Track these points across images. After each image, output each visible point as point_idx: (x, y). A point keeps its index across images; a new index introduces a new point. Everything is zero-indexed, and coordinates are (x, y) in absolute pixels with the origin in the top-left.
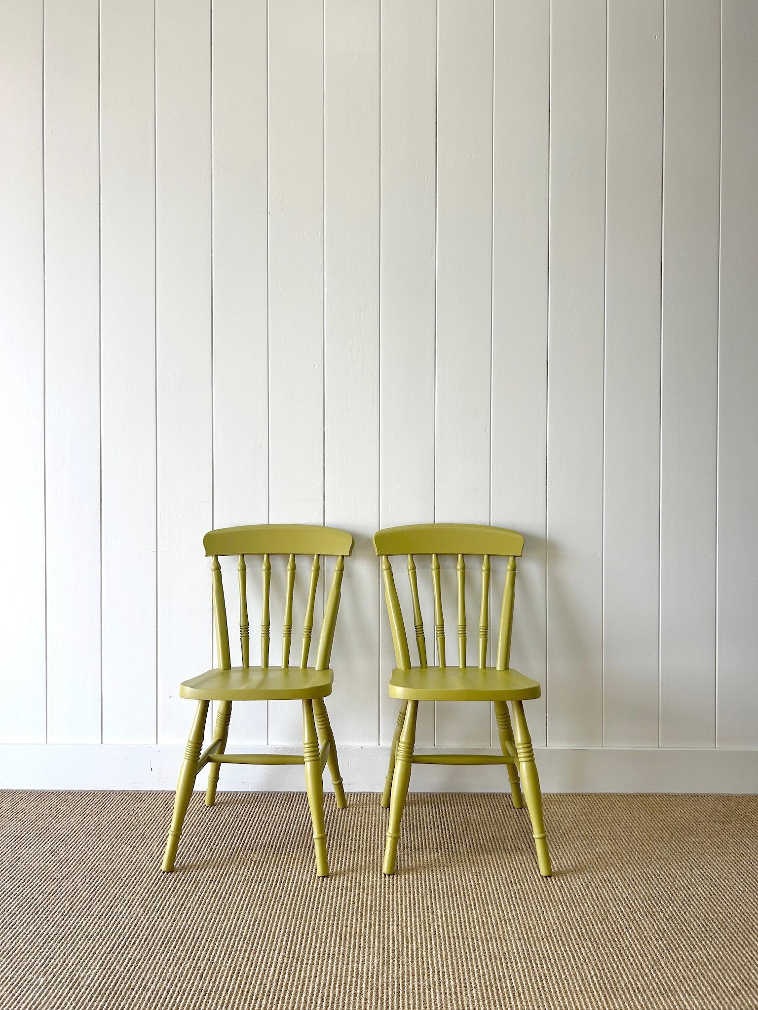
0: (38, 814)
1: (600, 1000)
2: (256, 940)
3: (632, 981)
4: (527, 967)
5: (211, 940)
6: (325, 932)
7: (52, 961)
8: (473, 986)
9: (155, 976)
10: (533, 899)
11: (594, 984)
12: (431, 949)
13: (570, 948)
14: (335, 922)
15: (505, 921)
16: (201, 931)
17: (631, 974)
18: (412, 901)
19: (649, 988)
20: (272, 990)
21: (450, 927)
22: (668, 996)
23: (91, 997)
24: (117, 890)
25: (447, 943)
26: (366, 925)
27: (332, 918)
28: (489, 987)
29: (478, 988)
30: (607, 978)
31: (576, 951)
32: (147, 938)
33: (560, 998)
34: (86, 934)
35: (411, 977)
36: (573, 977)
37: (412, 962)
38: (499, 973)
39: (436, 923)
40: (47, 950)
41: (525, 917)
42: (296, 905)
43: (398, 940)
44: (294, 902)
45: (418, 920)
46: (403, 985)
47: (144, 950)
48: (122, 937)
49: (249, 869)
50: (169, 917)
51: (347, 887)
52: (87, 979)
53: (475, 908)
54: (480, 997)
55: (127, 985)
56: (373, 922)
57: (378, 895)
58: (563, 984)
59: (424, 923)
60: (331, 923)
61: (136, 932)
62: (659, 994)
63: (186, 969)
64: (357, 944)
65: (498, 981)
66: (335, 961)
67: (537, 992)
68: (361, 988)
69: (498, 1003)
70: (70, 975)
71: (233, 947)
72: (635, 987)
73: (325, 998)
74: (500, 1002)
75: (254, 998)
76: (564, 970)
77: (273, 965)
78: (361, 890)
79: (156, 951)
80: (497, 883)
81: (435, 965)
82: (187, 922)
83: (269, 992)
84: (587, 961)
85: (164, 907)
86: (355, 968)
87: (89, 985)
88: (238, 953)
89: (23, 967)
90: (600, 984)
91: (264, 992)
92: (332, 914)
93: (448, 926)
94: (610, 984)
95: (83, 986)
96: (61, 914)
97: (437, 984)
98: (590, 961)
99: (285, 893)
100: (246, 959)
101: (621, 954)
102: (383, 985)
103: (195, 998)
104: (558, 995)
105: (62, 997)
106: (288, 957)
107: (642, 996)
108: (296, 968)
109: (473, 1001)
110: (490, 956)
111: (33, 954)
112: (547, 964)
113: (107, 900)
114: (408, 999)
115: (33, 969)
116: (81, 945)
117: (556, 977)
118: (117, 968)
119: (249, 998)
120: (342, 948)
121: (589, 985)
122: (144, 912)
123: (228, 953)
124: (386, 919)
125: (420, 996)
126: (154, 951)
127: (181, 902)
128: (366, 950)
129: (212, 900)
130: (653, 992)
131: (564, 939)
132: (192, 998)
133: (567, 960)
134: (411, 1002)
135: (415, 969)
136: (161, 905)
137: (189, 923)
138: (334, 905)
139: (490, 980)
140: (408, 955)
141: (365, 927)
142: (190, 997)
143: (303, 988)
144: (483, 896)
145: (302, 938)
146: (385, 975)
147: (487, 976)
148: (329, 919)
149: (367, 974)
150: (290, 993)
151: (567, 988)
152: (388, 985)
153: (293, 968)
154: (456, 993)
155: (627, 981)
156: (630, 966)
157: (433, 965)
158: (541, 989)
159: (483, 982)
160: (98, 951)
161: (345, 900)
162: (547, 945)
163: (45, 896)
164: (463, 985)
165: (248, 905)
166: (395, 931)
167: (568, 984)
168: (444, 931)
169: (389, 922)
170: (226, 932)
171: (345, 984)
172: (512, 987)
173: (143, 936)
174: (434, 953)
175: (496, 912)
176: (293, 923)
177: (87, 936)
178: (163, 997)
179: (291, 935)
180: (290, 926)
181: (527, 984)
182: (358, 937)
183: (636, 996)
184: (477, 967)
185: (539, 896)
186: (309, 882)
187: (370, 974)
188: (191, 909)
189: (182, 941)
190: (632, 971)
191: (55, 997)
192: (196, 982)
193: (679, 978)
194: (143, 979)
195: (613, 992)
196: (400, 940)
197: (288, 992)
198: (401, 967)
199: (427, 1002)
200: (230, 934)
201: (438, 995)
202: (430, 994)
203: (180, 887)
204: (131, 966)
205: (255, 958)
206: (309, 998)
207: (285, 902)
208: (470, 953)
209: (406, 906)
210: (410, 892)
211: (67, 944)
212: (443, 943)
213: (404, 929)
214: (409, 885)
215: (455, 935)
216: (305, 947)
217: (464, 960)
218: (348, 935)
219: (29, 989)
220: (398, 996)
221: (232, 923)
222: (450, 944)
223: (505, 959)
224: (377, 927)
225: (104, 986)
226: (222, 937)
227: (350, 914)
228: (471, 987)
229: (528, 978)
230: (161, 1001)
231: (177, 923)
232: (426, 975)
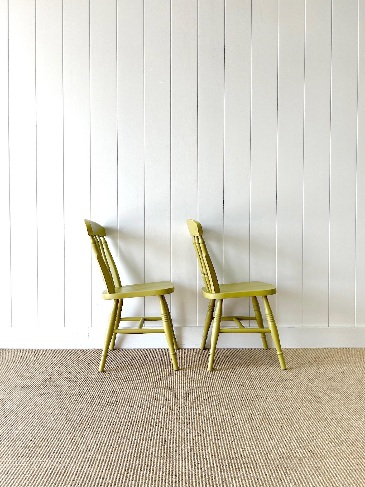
0: (36, 358)
1: (316, 422)
2: (151, 403)
3: (329, 415)
4: (280, 411)
5: (130, 403)
6: (183, 399)
7: (56, 412)
8: (256, 418)
9: (106, 416)
10: (278, 387)
11: (312, 417)
12: (234, 405)
13: (298, 404)
14: (187, 396)
15: (266, 395)
16: (124, 400)
17: (328, 413)
18: (221, 388)
19: (338, 418)
20: (163, 420)
21: (241, 397)
22: (347, 421)
23: (78, 425)
24: (81, 385)
25: (241, 403)
26: (201, 397)
27: (185, 394)
28: (263, 418)
29: (259, 419)
30: (318, 415)
31: (301, 405)
32: (99, 403)
33: (297, 422)
34: (70, 401)
35: (227, 415)
36: (302, 414)
37: (226, 410)
38: (267, 413)
39: (234, 396)
40: (52, 408)
41: (275, 393)
42: (167, 390)
43: (218, 402)
44: (166, 389)
45: (225, 395)
46: (224, 418)
47: (99, 407)
48: (87, 402)
49: (142, 377)
50: (108, 395)
51: (190, 383)
52: (74, 418)
53: (251, 390)
54: (260, 422)
55: (94, 420)
56: (204, 396)
57: (205, 386)
58: (298, 417)
59: (229, 396)
60: (185, 396)
61: (94, 400)
62: (343, 421)
63: (120, 413)
64: (199, 404)
65: (267, 416)
66: (190, 410)
67: (286, 420)
68: (204, 420)
69: (269, 424)
70: (65, 417)
71: (141, 405)
72: (331, 418)
73: (188, 423)
74: (270, 424)
75: (155, 423)
76: (297, 412)
77: (161, 411)
78: (197, 384)
79: (105, 407)
80: (259, 381)
81: (237, 411)
82: (117, 396)
83: (161, 421)
84: (307, 408)
85: (105, 391)
86: (200, 412)
87: (76, 420)
88: (144, 407)
89: (42, 414)
90: (315, 417)
91: (159, 421)
92: (185, 393)
93: (240, 397)
94: (320, 417)
95: (73, 421)
96: (56, 394)
97: (239, 417)
98: (308, 409)
99: (161, 386)
100: (148, 410)
101: (322, 406)
102: (214, 418)
103: (127, 424)
104: (296, 421)
105: (64, 425)
106: (168, 409)
107: (335, 421)
108: (172, 412)
109: (257, 423)
110: (262, 407)
111: (46, 410)
112: (288, 410)
113: (77, 389)
114: (227, 423)
115: (47, 415)
116: (68, 405)
117: (294, 415)
118: (88, 413)
119: (152, 424)
120: (192, 405)
121: (310, 417)
122: (96, 393)
123: (139, 407)
124: (211, 395)
125: (232, 422)
126: (104, 407)
127: (113, 389)
128: (204, 405)
129: (127, 388)
130: (340, 420)
131: (295, 401)
132: (126, 424)
133: (298, 409)
134: (228, 424)
135: (228, 412)
136: (103, 390)
137: (118, 397)
138: (185, 390)
139: (263, 416)
140: (223, 407)
141: (201, 398)
142: (124, 424)
143: (177, 420)
144: (254, 386)
145: (173, 402)
146: (214, 415)
147: (262, 414)
148: (184, 395)
149: (206, 414)
150: (172, 422)
151: (300, 419)
152: (216, 418)
153: (171, 413)
154: (249, 421)
155: (327, 416)
156: (327, 410)
157: (236, 411)
158: (288, 419)
159: (260, 416)
160: (77, 408)
161: (190, 388)
162: (287, 403)
163: (47, 388)
164: (251, 418)
165: (144, 390)
166: (216, 399)
167: (300, 417)
168: (238, 399)
169: (212, 396)
170: (136, 400)
171: (197, 417)
172: (274, 418)
173: (97, 402)
174: (235, 406)
175: (261, 391)
176: (167, 396)
177: (71, 402)
178: (112, 424)
179: (167, 401)
180: (166, 398)
181: (281, 417)
182: (199, 401)
183: (332, 421)
184: (256, 411)
185: (280, 386)
186: (172, 382)
187: (207, 414)
188: (118, 392)
189: (116, 404)
190: (328, 412)
191: (60, 425)
192: (126, 418)
193: (351, 414)
194: (101, 418)
195: (322, 420)
196: (219, 402)
197: (170, 421)
198: (221, 411)
199: (236, 424)
200: (138, 400)
201: (240, 421)
202: (237, 421)
203: (111, 384)
204: (94, 413)
205: (152, 409)
206: (180, 423)
207: (162, 389)
208: (252, 406)
209: (219, 390)
210: (220, 385)
211: (62, 405)
212: (239, 403)
213: (220, 398)
214: (219, 382)
215: (244, 400)
216: (175, 405)
217: (250, 409)
218: (194, 401)
219: (47, 423)
220: (222, 422)
221: (138, 397)
222: (242, 403)
223: (269, 408)
224: (207, 397)
225: (83, 420)
226: (135, 402)
227: (193, 393)
228: (255, 418)
229: (281, 415)
230: (111, 425)
231: (113, 397)
232: (233, 415)
